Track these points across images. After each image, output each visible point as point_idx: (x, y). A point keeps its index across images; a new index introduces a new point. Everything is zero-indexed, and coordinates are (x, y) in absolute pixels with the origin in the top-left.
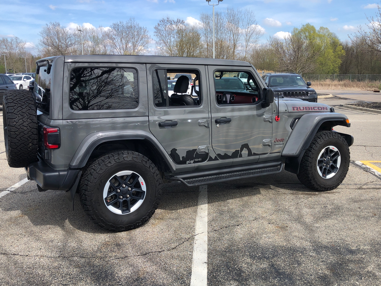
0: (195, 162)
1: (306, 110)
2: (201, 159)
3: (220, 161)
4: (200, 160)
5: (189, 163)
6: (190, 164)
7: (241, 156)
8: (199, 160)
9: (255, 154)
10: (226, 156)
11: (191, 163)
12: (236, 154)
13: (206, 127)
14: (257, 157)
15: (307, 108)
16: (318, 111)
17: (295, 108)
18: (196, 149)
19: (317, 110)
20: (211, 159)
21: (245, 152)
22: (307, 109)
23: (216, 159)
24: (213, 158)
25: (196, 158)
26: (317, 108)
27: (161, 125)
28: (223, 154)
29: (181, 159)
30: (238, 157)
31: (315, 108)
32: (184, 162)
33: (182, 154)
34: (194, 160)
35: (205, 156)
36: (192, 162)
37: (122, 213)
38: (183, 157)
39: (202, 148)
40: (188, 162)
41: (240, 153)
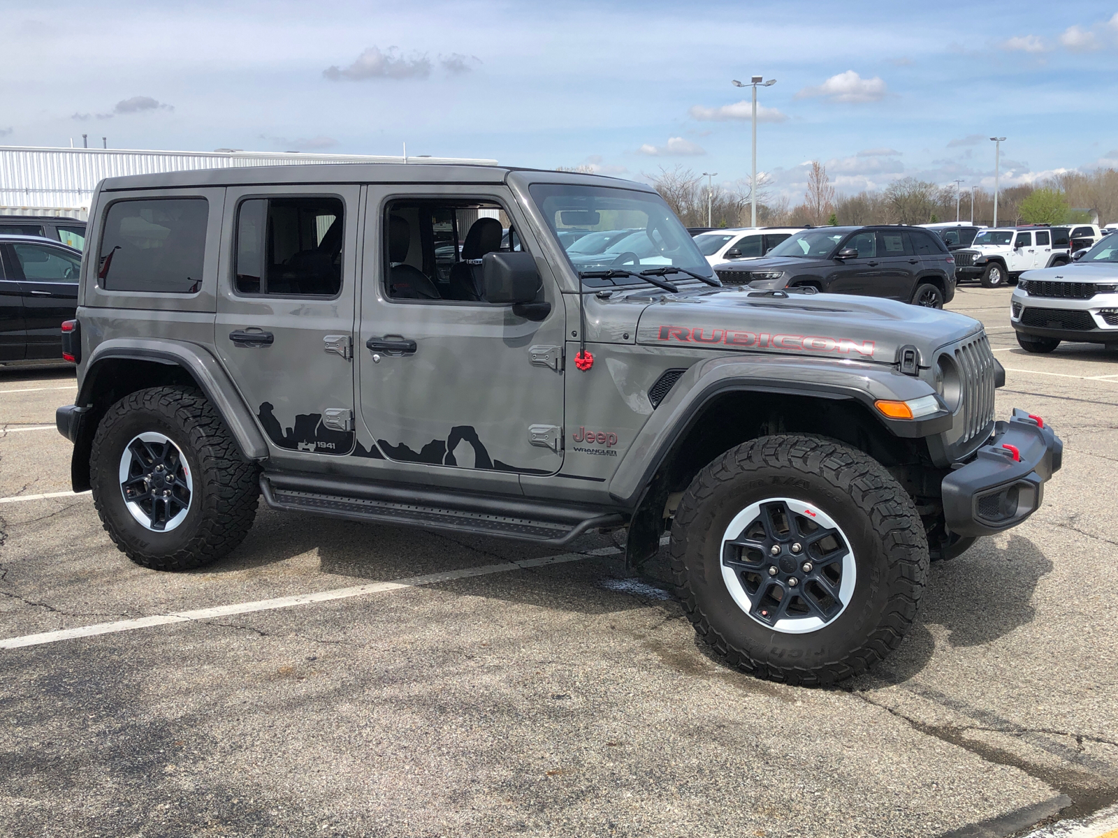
0: (318, 450)
2: (334, 444)
3: (385, 463)
4: (331, 447)
5: (303, 449)
6: (307, 454)
7: (451, 461)
8: (331, 445)
9: (500, 466)
10: (401, 452)
11: (308, 449)
12: (434, 452)
13: (344, 358)
14: (513, 476)
18: (320, 415)
20: (360, 451)
21: (464, 452)
23: (374, 454)
24: (369, 449)
25: (319, 439)
27: (242, 339)
28: (394, 444)
29: (285, 435)
30: (444, 465)
32: (290, 442)
33: (287, 422)
34: (317, 444)
35: (344, 441)
36: (312, 447)
37: (152, 527)
38: (289, 430)
39: (334, 415)
40: (301, 445)
41: (447, 451)
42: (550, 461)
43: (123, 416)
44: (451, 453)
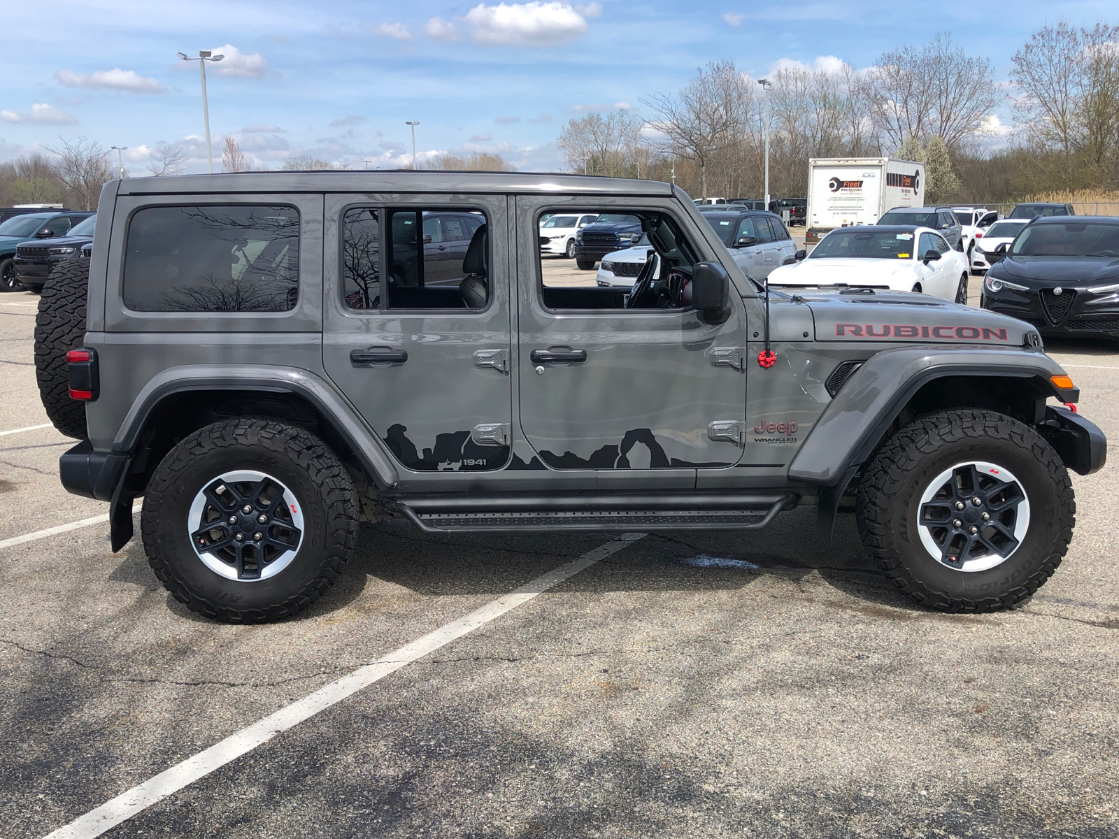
0: (464, 468)
1: (896, 336)
2: (485, 461)
3: (550, 473)
4: (481, 463)
5: (445, 469)
6: (449, 473)
7: (624, 464)
8: (479, 462)
9: (677, 463)
10: (570, 460)
11: (452, 469)
12: (605, 457)
13: (501, 372)
14: (690, 472)
15: (902, 329)
16: (958, 340)
17: (846, 328)
18: (469, 432)
19: (952, 337)
20: (518, 464)
21: (639, 454)
22: (903, 333)
23: (535, 465)
24: (527, 462)
25: (466, 456)
26: (952, 333)
27: (361, 359)
28: (559, 453)
29: (421, 456)
30: (615, 468)
31: (942, 332)
32: (429, 463)
33: (423, 441)
34: (463, 462)
35: (497, 455)
36: (456, 466)
37: (239, 578)
38: (426, 451)
39: (486, 430)
40: (442, 466)
41: (620, 455)
42: (730, 454)
43: (202, 456)
44: (624, 456)
